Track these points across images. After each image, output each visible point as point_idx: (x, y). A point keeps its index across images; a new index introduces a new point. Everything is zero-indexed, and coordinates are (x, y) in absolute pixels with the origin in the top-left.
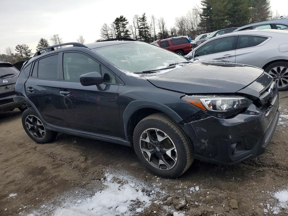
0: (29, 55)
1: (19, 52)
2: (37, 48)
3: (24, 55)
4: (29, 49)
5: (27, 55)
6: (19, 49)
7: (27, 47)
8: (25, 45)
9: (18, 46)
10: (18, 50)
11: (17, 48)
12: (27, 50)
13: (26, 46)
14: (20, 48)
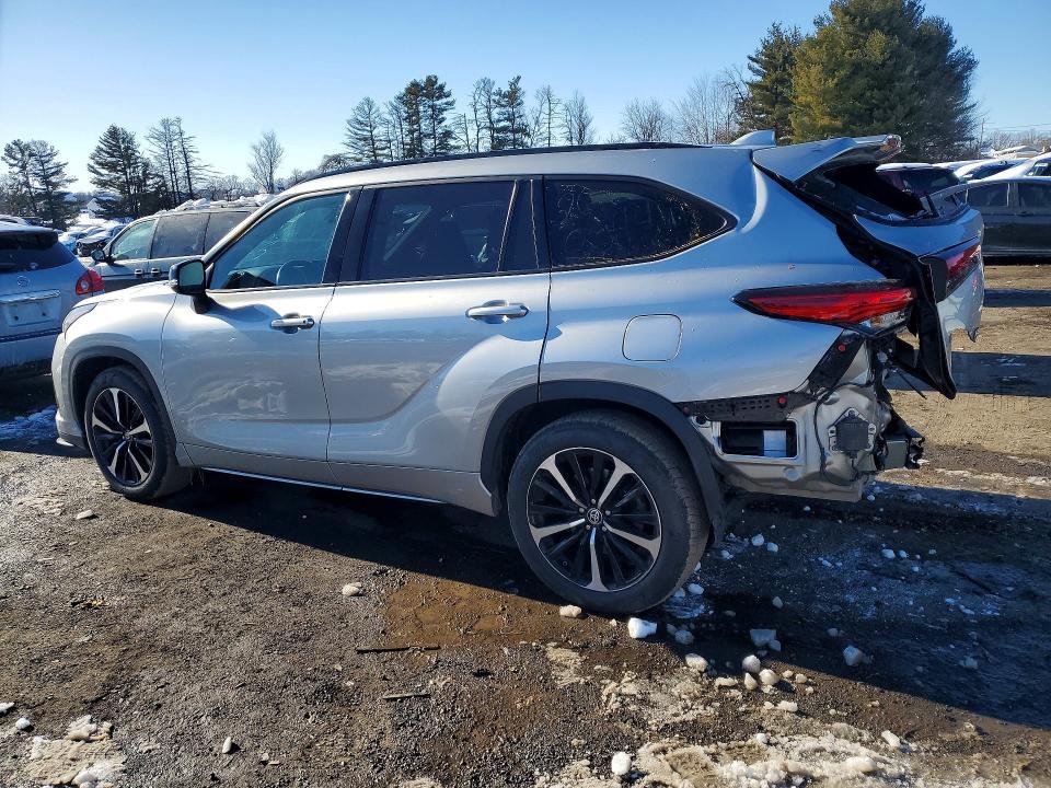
0: (55, 185)
1: (16, 169)
2: (92, 163)
3: (36, 184)
4: (56, 160)
5: (48, 184)
6: (19, 156)
7: (49, 152)
8: (44, 144)
9: (15, 143)
10: (15, 159)
11: (9, 151)
12: (50, 165)
13: (49, 147)
14: (22, 152)
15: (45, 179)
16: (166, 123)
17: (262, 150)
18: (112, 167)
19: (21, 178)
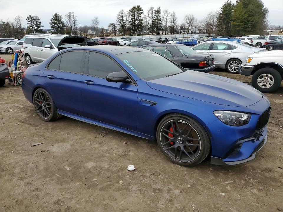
0: (39, 27)
1: (29, 23)
2: (51, 22)
3: (34, 26)
4: (40, 21)
7: (38, 19)
9: (30, 16)
10: (29, 20)
11: (28, 18)
12: (38, 22)
13: (38, 18)
14: (31, 18)
15: (37, 26)
16: (70, 13)
17: (94, 21)
18: (55, 23)
19: (31, 25)
